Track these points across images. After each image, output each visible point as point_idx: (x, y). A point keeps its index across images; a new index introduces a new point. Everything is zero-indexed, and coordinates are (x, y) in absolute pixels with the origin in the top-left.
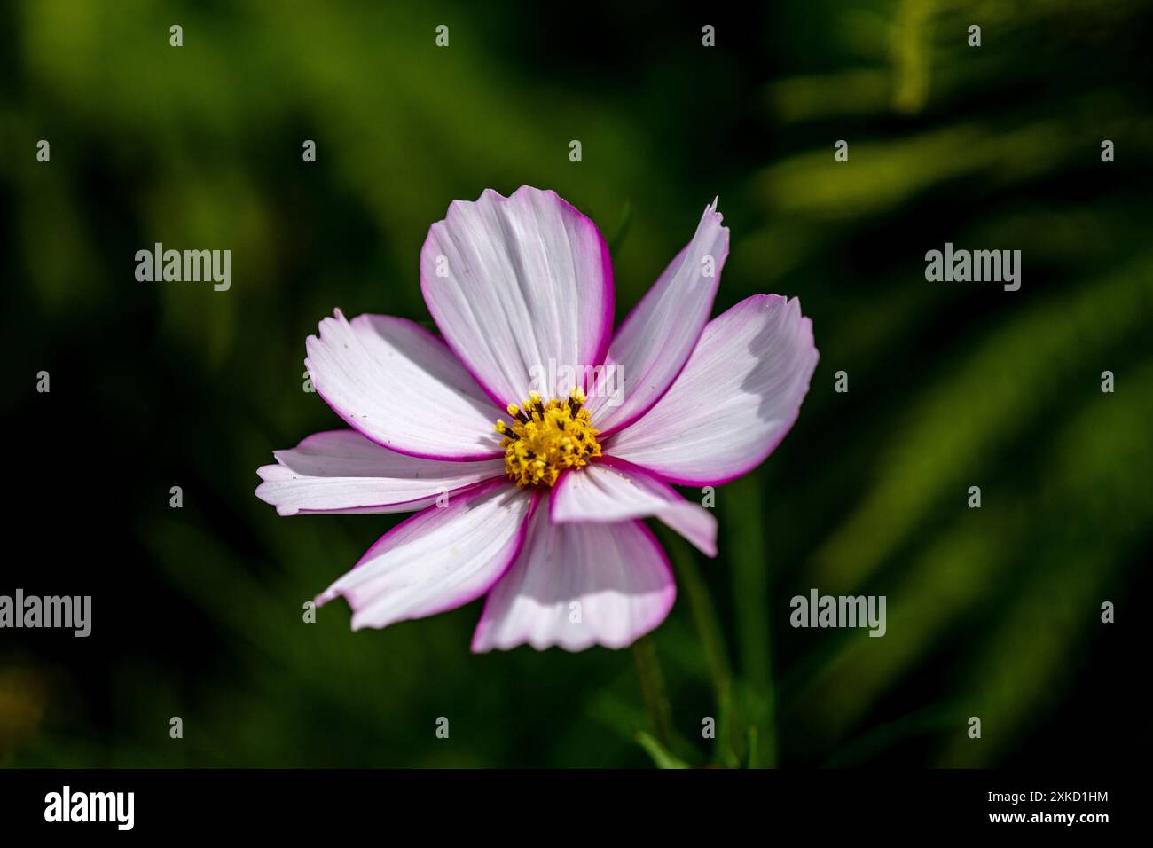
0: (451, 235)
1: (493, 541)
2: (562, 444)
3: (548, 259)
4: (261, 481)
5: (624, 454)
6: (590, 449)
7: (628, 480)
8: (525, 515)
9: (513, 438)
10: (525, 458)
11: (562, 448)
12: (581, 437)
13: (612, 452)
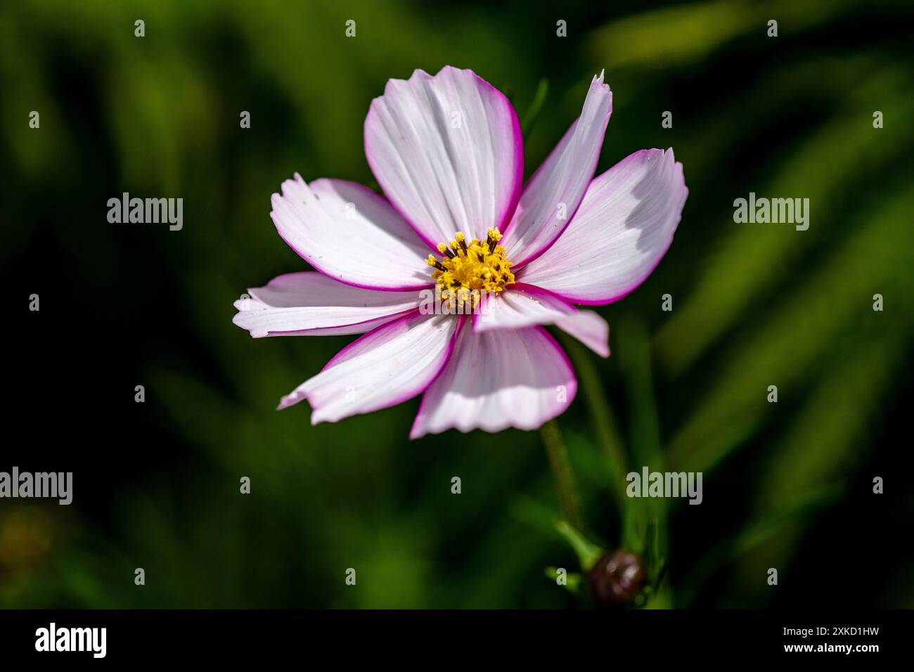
0: (389, 108)
1: (427, 353)
2: (482, 273)
3: (469, 127)
4: (237, 311)
5: (534, 282)
6: (505, 278)
7: (537, 302)
8: (453, 333)
9: (442, 270)
10: (452, 285)
11: (483, 277)
12: (498, 268)
13: (524, 280)
